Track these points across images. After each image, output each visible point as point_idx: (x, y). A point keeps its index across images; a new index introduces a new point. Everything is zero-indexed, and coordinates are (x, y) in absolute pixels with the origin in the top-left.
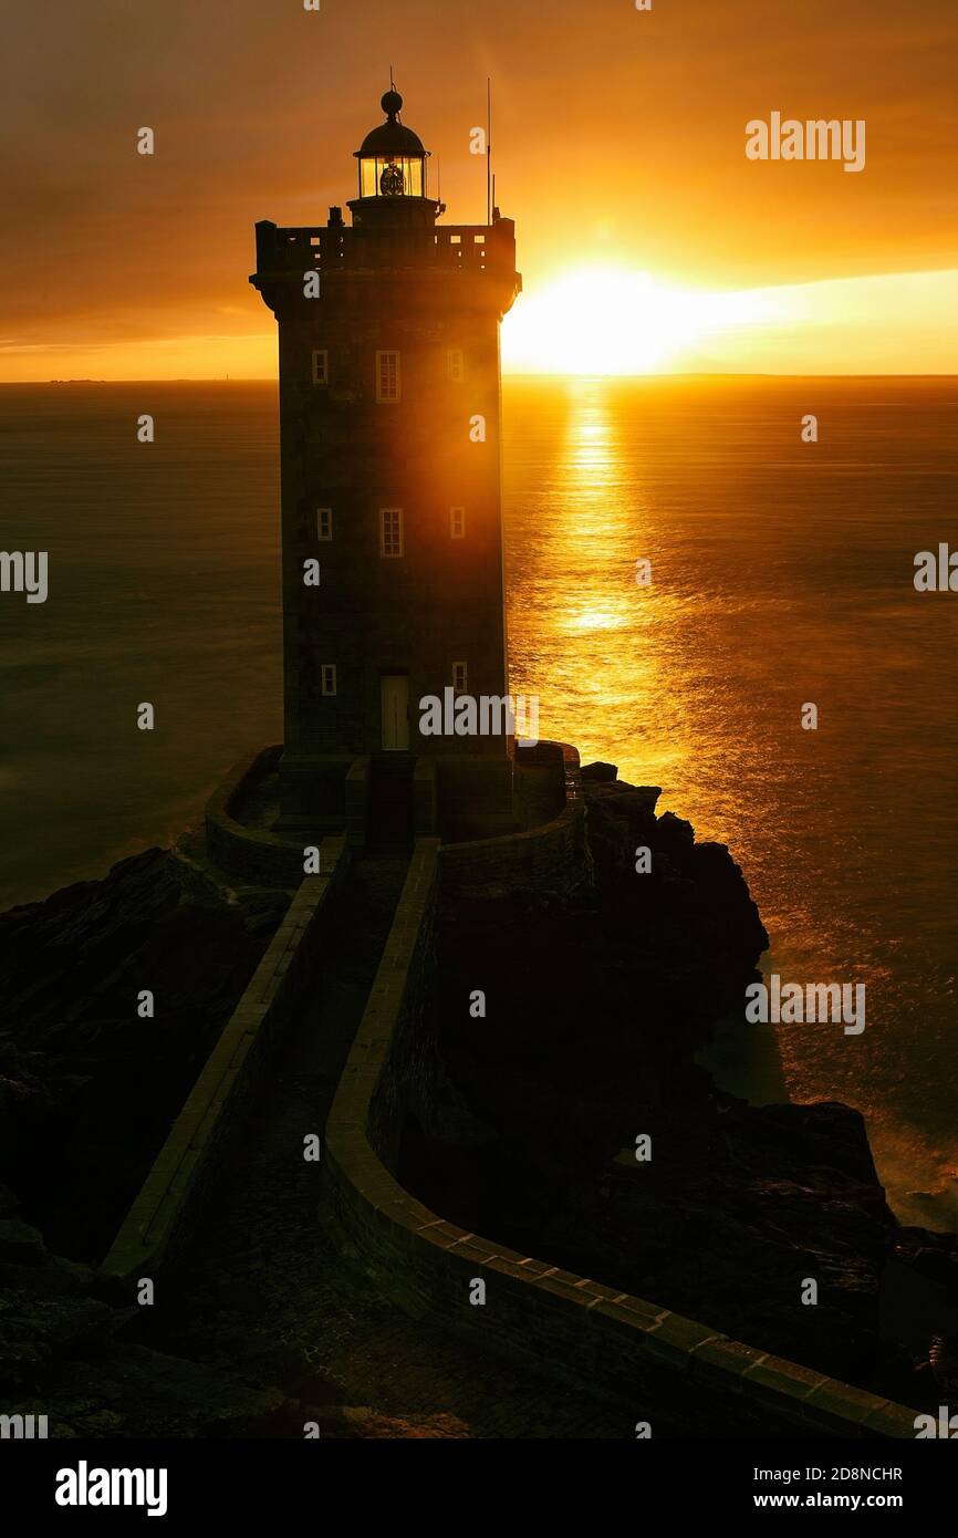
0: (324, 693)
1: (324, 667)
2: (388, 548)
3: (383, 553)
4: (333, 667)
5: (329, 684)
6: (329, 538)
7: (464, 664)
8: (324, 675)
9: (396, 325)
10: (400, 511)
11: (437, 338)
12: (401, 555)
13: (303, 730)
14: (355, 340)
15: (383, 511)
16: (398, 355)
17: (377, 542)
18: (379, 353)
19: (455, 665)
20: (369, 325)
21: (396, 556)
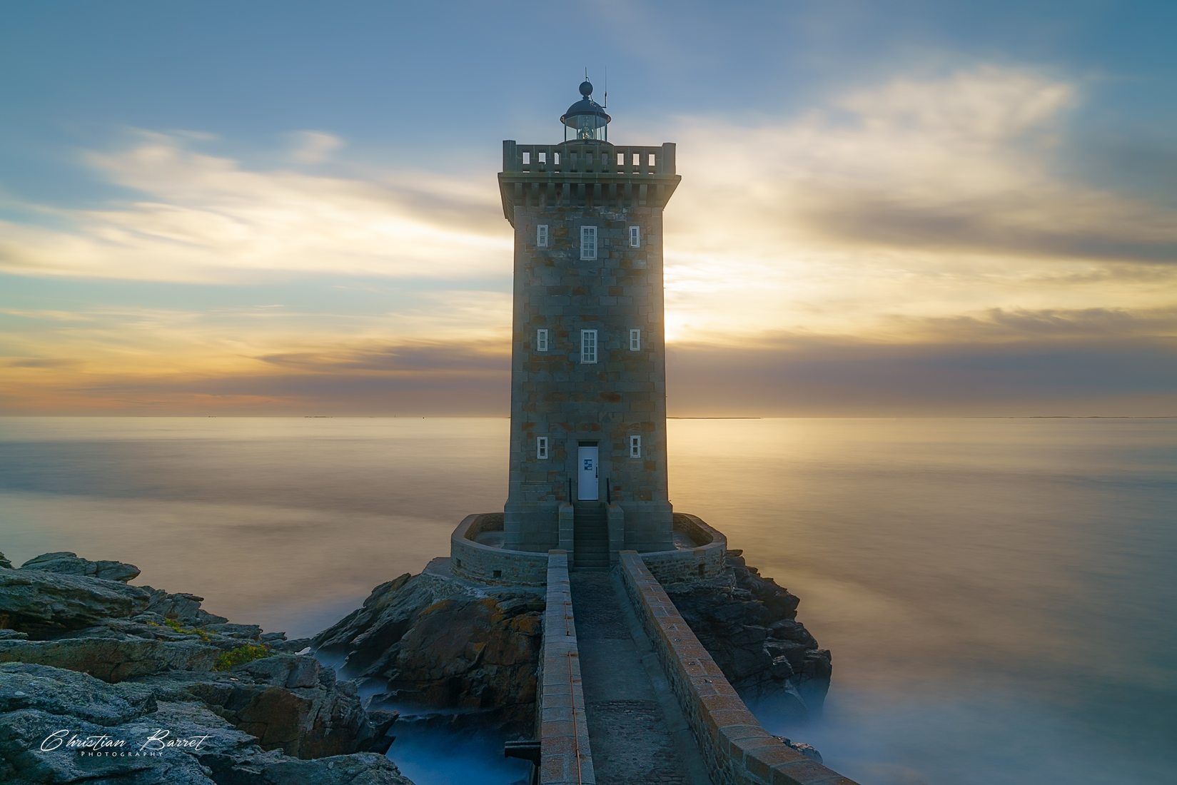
0: (539, 456)
1: (539, 439)
2: (586, 357)
3: (582, 361)
4: (545, 438)
5: (543, 451)
6: (546, 349)
7: (638, 437)
8: (539, 444)
9: (594, 210)
10: (595, 332)
11: (622, 219)
12: (595, 361)
13: (522, 483)
14: (566, 219)
15: (583, 331)
16: (595, 228)
17: (579, 352)
18: (583, 228)
19: (632, 438)
20: (577, 209)
21: (592, 362)
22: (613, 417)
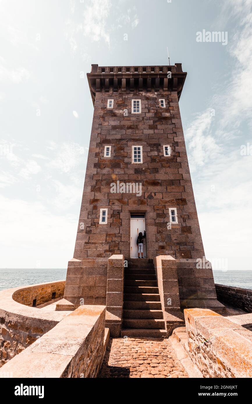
0: (101, 222)
1: (101, 210)
2: (135, 160)
3: (133, 162)
4: (106, 210)
5: (104, 218)
6: (110, 156)
7: (175, 209)
8: (101, 214)
9: (139, 93)
10: (141, 147)
11: (155, 96)
12: (142, 162)
13: (86, 243)
14: (124, 97)
15: (133, 147)
16: (140, 100)
17: (131, 158)
18: (133, 100)
19: (170, 209)
20: (130, 93)
21: (139, 163)
22: (155, 195)
